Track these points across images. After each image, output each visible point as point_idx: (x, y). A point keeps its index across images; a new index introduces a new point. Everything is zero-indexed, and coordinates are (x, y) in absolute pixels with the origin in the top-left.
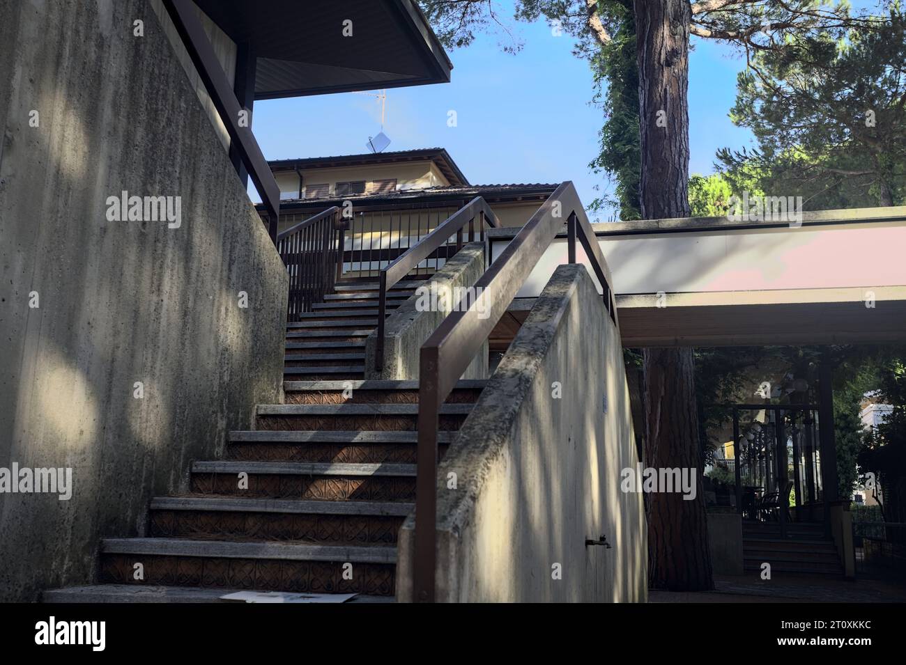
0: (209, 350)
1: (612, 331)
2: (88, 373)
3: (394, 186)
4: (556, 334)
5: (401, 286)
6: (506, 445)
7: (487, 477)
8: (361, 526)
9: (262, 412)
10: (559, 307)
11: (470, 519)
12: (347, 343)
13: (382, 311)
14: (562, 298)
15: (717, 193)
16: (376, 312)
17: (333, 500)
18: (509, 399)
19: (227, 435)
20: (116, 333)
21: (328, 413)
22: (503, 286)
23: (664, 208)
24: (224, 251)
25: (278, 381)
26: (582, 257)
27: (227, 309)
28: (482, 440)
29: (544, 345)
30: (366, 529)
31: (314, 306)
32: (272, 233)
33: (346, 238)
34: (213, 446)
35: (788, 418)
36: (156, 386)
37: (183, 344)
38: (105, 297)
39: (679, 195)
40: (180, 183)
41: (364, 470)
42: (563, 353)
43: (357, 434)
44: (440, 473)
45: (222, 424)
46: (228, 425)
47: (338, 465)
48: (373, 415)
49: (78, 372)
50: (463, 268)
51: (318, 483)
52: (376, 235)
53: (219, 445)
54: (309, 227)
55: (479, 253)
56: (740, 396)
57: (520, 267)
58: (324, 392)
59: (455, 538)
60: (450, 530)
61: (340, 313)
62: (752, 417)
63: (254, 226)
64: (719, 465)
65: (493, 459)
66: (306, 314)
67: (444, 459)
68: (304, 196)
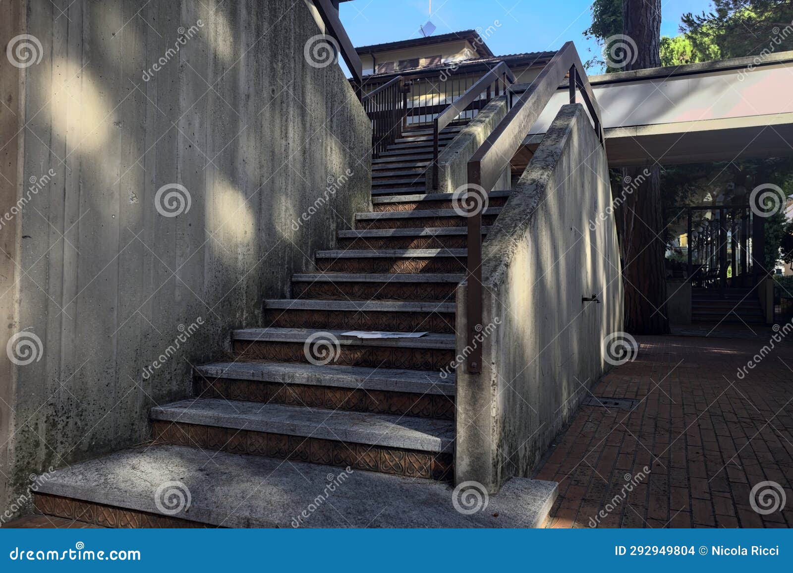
0: (321, 177)
1: (601, 153)
2: (246, 194)
3: (440, 60)
4: (562, 153)
5: (448, 131)
6: (528, 230)
7: (515, 251)
8: (429, 290)
9: (358, 218)
10: (563, 135)
11: (504, 279)
12: (413, 172)
13: (436, 149)
14: (566, 129)
15: (681, 50)
16: (432, 149)
17: (410, 273)
18: (529, 199)
19: (337, 234)
20: (261, 167)
21: (402, 217)
22: (524, 118)
23: (641, 63)
24: (327, 108)
25: (368, 197)
26: (579, 98)
27: (331, 148)
28: (511, 227)
29: (553, 161)
30: (433, 292)
31: (389, 147)
32: (359, 95)
33: (408, 100)
34: (329, 241)
35: (729, 215)
36: (289, 201)
37: (304, 173)
38: (252, 143)
39: (652, 51)
40: (295, 61)
41: (429, 253)
42: (566, 167)
43: (423, 230)
44: (483, 249)
45: (333, 226)
46: (337, 227)
47: (411, 251)
48: (433, 217)
49: (240, 193)
50: (492, 115)
51: (399, 263)
52: (429, 96)
53: (332, 240)
54: (382, 91)
55: (503, 103)
56: (693, 201)
57: (536, 105)
58: (399, 203)
59: (495, 292)
60: (491, 286)
61: (407, 151)
62: (701, 216)
63: (346, 89)
64: (676, 251)
65: (519, 239)
66: (383, 154)
67: (485, 241)
68: (377, 72)
